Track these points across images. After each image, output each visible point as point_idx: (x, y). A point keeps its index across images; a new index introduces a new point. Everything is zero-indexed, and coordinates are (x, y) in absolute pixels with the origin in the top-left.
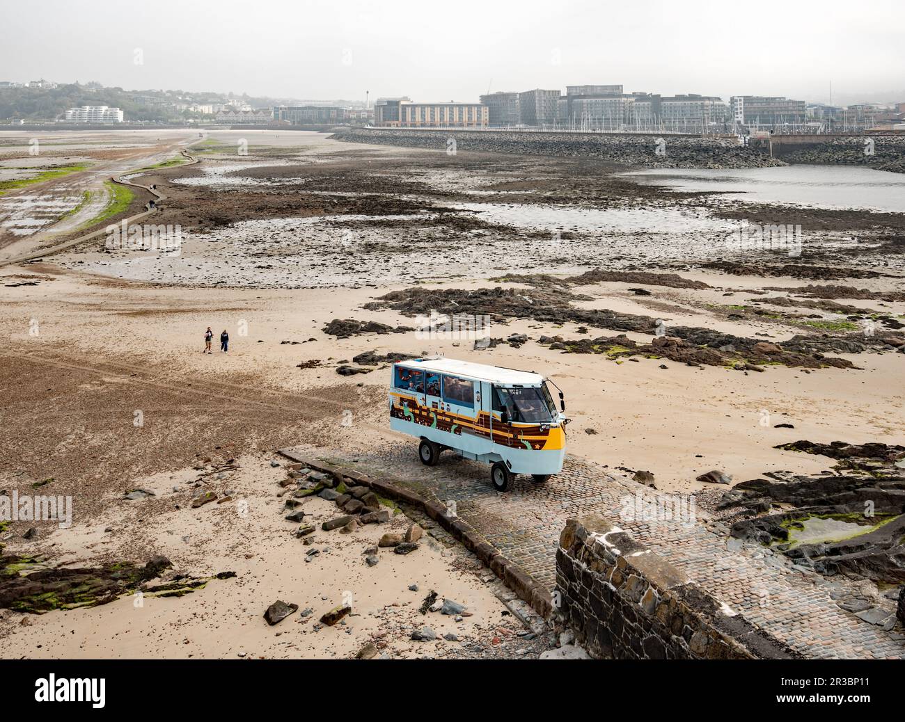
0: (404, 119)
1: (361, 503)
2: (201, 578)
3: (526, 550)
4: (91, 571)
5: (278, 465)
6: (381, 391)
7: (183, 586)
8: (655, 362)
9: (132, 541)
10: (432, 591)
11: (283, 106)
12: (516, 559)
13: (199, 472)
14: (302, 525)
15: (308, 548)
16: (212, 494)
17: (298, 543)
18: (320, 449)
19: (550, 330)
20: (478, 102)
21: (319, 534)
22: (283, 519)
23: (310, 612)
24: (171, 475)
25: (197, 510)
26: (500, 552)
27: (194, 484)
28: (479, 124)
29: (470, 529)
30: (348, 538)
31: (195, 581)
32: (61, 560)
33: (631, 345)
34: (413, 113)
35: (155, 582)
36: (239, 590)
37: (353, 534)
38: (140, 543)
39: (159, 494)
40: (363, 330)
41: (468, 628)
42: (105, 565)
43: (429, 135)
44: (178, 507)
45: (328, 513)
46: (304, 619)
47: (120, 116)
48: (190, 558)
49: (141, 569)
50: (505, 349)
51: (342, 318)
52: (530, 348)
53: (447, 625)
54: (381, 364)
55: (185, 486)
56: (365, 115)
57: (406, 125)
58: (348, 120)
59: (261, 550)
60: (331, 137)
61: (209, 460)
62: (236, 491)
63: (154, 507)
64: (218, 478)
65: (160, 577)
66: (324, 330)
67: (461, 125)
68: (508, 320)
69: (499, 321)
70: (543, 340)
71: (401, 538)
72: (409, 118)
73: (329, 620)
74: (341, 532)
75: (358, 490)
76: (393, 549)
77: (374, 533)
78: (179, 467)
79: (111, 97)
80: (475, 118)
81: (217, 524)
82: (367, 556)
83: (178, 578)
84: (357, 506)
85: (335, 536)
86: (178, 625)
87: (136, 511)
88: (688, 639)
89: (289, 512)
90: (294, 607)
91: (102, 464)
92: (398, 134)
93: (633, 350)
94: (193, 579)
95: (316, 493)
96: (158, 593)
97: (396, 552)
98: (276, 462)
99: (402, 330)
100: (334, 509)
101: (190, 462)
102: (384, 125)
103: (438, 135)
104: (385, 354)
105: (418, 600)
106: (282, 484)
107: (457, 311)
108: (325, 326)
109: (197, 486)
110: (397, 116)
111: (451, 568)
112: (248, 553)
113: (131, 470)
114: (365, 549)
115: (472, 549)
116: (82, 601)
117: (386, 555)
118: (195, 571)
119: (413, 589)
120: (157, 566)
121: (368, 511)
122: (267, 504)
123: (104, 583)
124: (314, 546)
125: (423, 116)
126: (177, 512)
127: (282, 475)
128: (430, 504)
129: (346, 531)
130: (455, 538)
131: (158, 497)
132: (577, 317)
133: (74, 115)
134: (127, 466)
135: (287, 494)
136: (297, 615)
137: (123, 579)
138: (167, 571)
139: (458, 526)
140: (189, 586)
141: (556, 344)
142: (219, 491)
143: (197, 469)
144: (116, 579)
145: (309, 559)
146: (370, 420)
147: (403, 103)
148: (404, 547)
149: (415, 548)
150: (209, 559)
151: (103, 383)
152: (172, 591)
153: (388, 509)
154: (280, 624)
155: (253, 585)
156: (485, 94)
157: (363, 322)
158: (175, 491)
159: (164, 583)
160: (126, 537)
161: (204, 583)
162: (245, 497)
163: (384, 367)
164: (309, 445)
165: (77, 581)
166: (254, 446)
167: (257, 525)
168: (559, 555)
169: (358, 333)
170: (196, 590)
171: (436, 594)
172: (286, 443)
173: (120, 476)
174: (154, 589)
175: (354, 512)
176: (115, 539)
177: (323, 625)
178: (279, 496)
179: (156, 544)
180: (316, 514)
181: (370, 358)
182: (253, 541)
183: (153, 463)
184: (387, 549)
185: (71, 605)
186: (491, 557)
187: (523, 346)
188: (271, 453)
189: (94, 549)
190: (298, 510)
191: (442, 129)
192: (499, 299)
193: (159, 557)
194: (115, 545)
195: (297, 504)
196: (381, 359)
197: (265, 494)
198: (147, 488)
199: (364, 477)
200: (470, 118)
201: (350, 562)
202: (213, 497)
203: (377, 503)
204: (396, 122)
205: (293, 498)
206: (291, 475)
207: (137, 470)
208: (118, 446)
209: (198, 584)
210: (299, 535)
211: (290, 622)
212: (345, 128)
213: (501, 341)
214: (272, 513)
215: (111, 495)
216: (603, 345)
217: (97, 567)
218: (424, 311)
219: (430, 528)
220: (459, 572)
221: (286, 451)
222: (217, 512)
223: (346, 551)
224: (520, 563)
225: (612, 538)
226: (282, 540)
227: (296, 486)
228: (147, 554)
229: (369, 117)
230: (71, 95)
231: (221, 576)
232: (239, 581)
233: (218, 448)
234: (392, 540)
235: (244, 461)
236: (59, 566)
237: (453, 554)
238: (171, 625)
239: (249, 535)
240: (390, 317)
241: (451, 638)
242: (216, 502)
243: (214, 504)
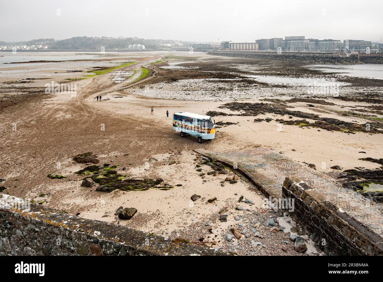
0: (230, 48)
1: (219, 167)
2: (172, 185)
3: (272, 186)
4: (141, 181)
5: (193, 154)
6: (224, 134)
7: (167, 187)
8: (316, 129)
9: (152, 173)
10: (242, 196)
11: (192, 44)
12: (269, 188)
13: (170, 155)
14: (201, 172)
15: (203, 180)
16: (174, 161)
17: (200, 178)
18: (206, 150)
19: (279, 117)
20: (255, 42)
21: (206, 176)
22: (195, 170)
23: (204, 198)
24: (162, 155)
25: (170, 166)
26: (264, 186)
27: (169, 158)
28: (255, 50)
29: (254, 178)
30: (215, 178)
31: (170, 186)
32: (133, 177)
33: (308, 123)
34: (233, 46)
35: (159, 185)
36: (183, 190)
37: (217, 176)
38: (154, 174)
39: (159, 160)
40: (218, 114)
41: (253, 208)
42: (145, 179)
43: (239, 53)
44: (165, 164)
45: (209, 170)
46: (203, 200)
47: (144, 47)
48: (169, 179)
49: (155, 181)
50: (264, 122)
51: (212, 111)
52: (273, 123)
53: (247, 206)
54: (224, 125)
55: (166, 158)
56: (218, 47)
57: (231, 50)
58: (213, 48)
59: (189, 179)
60: (207, 54)
61: (173, 151)
62: (181, 161)
63: (157, 164)
64: (176, 157)
65: (160, 184)
66: (206, 114)
67: (249, 50)
68: (265, 113)
69: (262, 113)
70: (277, 120)
71: (232, 179)
72: (232, 48)
73: (210, 201)
74: (213, 176)
75: (218, 163)
76: (229, 182)
77: (224, 177)
78: (165, 153)
79: (141, 42)
80: (254, 48)
81: (176, 170)
82: (221, 183)
83: (166, 185)
84: (218, 168)
85: (211, 177)
86: (166, 198)
87: (153, 165)
88: (327, 218)
89: (197, 168)
90: (200, 197)
91: (143, 151)
92: (228, 53)
93: (308, 125)
94: (170, 185)
95: (205, 163)
96: (160, 189)
97: (230, 183)
98: (193, 153)
99: (231, 115)
100: (211, 169)
101: (168, 152)
102: (224, 50)
103: (242, 53)
104: (225, 122)
105: (238, 198)
106: (195, 160)
107: (248, 110)
108: (206, 113)
109: (170, 159)
110: (228, 47)
111: (248, 189)
112: (185, 180)
113: (151, 153)
114: (221, 181)
115: (254, 184)
116: (139, 189)
117: (227, 184)
118: (170, 183)
119: (236, 194)
120: (159, 181)
121: (221, 170)
122: (191, 165)
123: (145, 184)
124: (205, 179)
125: (237, 47)
126: (164, 166)
127: (195, 157)
128: (241, 169)
129: (215, 175)
130: (249, 180)
131: (159, 161)
132: (289, 113)
133: (131, 47)
134: (150, 151)
135: (197, 163)
136: (200, 199)
137: (150, 184)
138: (162, 183)
139: (250, 177)
140: (169, 187)
141: (282, 121)
142: (176, 161)
143: (170, 154)
144: (148, 184)
145: (203, 183)
146: (221, 142)
147: (230, 43)
148: (233, 182)
149: (236, 182)
150: (174, 180)
151: (142, 127)
152: (164, 188)
153: (227, 170)
154: (196, 201)
155: (187, 189)
156: (257, 39)
157: (218, 112)
158: (164, 160)
159: (162, 186)
160: (150, 172)
161: (173, 187)
162: (184, 163)
163: (225, 126)
164: (203, 149)
165: (138, 183)
166: (186, 148)
167: (188, 172)
168: (283, 188)
169: (217, 115)
170: (171, 189)
171: (243, 197)
172: (195, 148)
173: (148, 154)
174: (159, 187)
175: (217, 170)
176: (147, 172)
177: (208, 202)
178: (194, 163)
179: (159, 175)
180: (205, 170)
181: (221, 123)
182: (187, 176)
183: (157, 151)
184: (227, 182)
185: (136, 190)
186: (261, 187)
187: (270, 122)
188: (191, 151)
189: (142, 174)
190: (200, 168)
191: (243, 51)
192: (262, 106)
193: (160, 178)
194: (147, 174)
195: (199, 166)
196: (224, 124)
197: (190, 163)
198: (156, 158)
199: (220, 159)
200: (252, 48)
201: (216, 185)
202: (175, 162)
203: (224, 167)
204: (228, 49)
205: (198, 164)
206: (197, 157)
207: (153, 153)
208: (147, 145)
209: (171, 187)
210: (201, 176)
211: (199, 201)
212: (211, 51)
213: (263, 120)
214: (192, 168)
215: (145, 159)
216: (298, 123)
217: (143, 180)
218: (237, 109)
219: (241, 177)
220: (250, 191)
221: (196, 150)
222: (176, 167)
223: (215, 181)
224: (270, 190)
225: (301, 184)
226: (195, 177)
227: (199, 161)
228: (157, 177)
229: (219, 47)
230: (130, 41)
231: (178, 185)
232: (183, 187)
233: (176, 148)
234: (229, 179)
235: (183, 152)
236: (132, 178)
237: (248, 185)
238: (164, 198)
239: (186, 174)
240: (227, 111)
241: (248, 210)
242: (176, 164)
243: (175, 164)
